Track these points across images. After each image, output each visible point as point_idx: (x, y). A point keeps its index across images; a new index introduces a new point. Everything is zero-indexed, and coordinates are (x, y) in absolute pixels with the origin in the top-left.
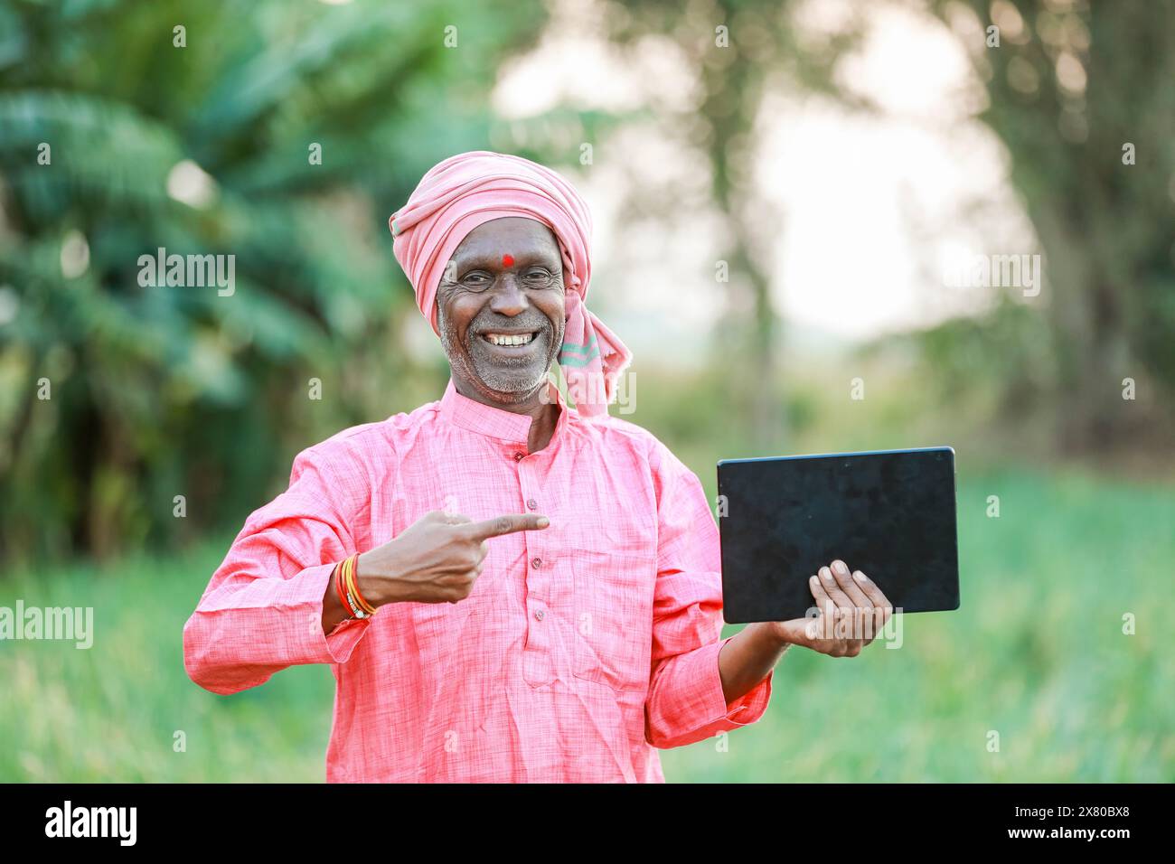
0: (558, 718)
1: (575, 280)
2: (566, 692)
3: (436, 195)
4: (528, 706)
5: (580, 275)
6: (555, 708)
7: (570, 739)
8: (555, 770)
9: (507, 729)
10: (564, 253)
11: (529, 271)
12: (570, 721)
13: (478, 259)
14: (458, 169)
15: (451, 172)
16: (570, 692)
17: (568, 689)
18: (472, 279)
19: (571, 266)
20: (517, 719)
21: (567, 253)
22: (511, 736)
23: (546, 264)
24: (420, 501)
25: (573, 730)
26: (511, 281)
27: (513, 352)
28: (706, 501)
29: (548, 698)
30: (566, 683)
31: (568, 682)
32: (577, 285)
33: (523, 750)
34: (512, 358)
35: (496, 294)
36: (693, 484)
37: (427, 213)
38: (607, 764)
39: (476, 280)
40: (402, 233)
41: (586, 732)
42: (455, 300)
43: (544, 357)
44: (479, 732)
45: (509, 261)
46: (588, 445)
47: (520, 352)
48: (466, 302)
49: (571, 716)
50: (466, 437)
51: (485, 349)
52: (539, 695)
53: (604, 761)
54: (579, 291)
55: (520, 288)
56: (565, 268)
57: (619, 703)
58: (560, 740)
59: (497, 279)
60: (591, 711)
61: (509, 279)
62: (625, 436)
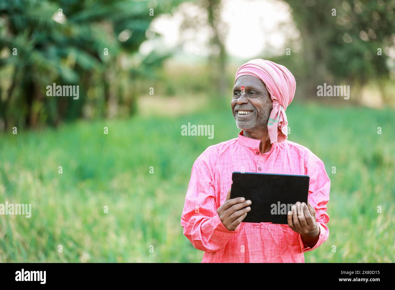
0: (261, 237)
1: (275, 98)
2: (264, 228)
4: (251, 232)
5: (277, 97)
6: (260, 233)
7: (265, 243)
8: (259, 252)
9: (244, 239)
11: (251, 92)
12: (265, 237)
13: (236, 87)
16: (266, 228)
17: (265, 227)
18: (236, 94)
19: (271, 93)
20: (247, 236)
21: (268, 88)
22: (245, 241)
23: (254, 90)
24: (225, 167)
25: (266, 240)
28: (325, 170)
29: (258, 230)
30: (264, 225)
31: (265, 225)
32: (276, 100)
33: (249, 246)
36: (321, 164)
38: (276, 251)
41: (270, 240)
44: (236, 240)
46: (283, 150)
49: (265, 235)
50: (242, 148)
52: (255, 228)
53: (275, 250)
57: (283, 232)
58: (261, 243)
60: (272, 234)
62: (297, 148)
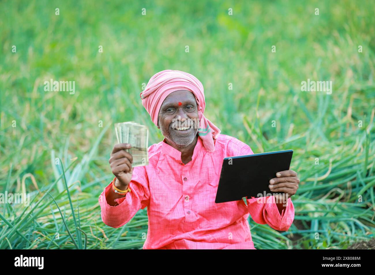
1: (200, 108)
3: (155, 85)
5: (201, 106)
10: (196, 100)
11: (187, 106)
13: (170, 104)
14: (161, 76)
15: (159, 77)
18: (169, 110)
19: (199, 103)
21: (197, 99)
23: (191, 104)
26: (182, 110)
27: (184, 132)
32: (201, 109)
34: (184, 134)
35: (177, 115)
37: (153, 91)
39: (170, 111)
40: (145, 98)
42: (164, 118)
43: (194, 133)
45: (180, 104)
47: (186, 132)
48: (168, 118)
51: (175, 132)
54: (202, 111)
55: (185, 113)
56: (197, 104)
59: (177, 110)
61: (181, 109)
